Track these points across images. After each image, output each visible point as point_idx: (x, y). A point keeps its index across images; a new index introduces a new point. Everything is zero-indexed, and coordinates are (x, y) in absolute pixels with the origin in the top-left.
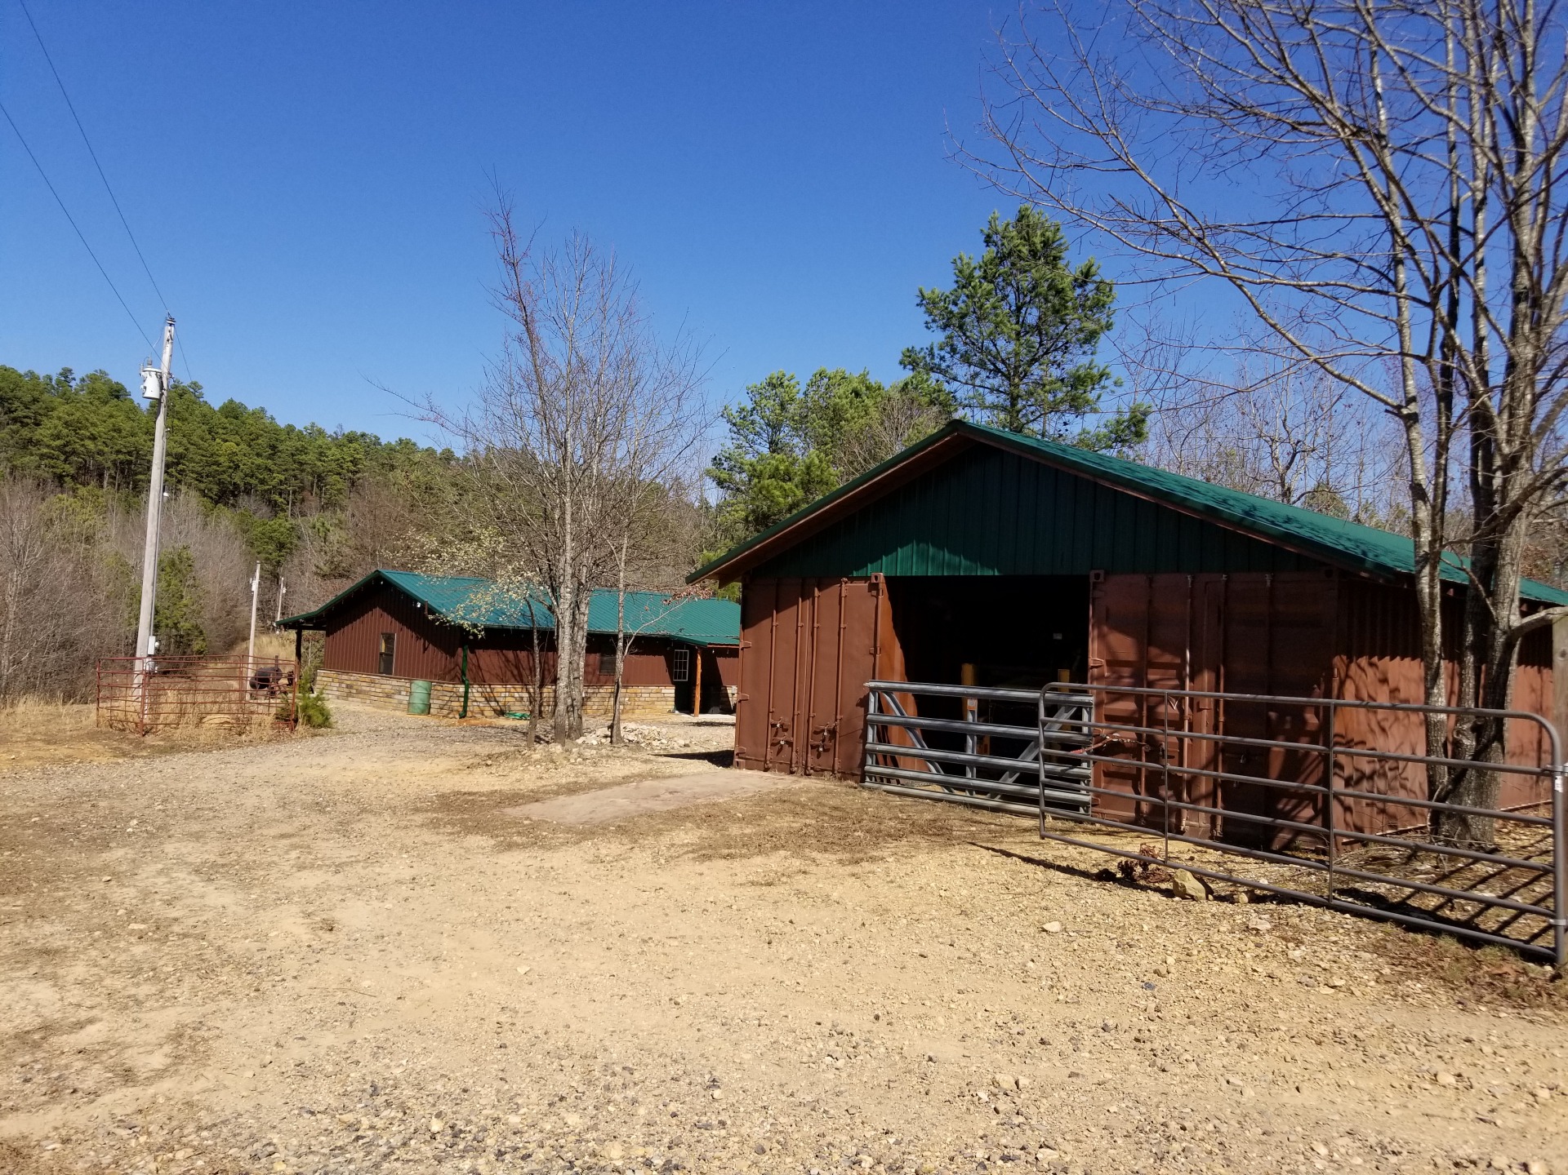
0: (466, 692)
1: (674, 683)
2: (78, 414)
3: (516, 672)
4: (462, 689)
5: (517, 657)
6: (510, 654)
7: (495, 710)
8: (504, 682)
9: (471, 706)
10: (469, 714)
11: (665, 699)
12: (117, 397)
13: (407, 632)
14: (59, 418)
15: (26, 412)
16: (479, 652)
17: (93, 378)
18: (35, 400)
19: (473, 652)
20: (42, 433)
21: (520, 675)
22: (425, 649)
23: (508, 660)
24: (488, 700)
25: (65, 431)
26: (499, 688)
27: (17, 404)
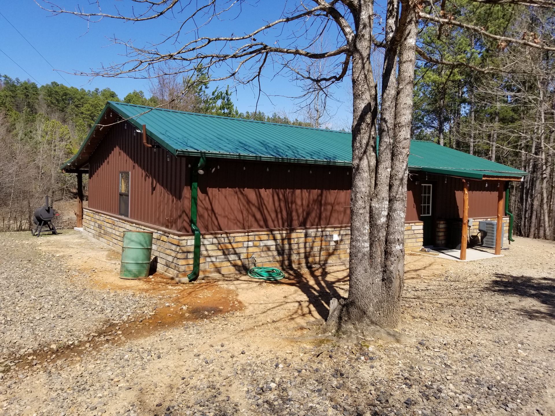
0: (197, 246)
1: (421, 219)
2: (96, 102)
3: (259, 216)
4: (190, 242)
5: (259, 197)
6: (251, 194)
7: (235, 265)
8: (245, 228)
9: (205, 265)
10: (201, 275)
11: (414, 236)
12: (113, 97)
13: (139, 170)
14: (89, 103)
15: (79, 103)
16: (212, 191)
17: (105, 91)
18: (82, 98)
19: (204, 192)
20: (83, 109)
21: (265, 221)
22: (154, 189)
23: (249, 202)
24: (225, 253)
25: (91, 108)
26: (240, 237)
27: (76, 100)
